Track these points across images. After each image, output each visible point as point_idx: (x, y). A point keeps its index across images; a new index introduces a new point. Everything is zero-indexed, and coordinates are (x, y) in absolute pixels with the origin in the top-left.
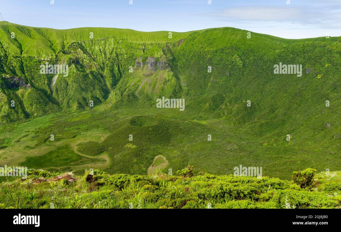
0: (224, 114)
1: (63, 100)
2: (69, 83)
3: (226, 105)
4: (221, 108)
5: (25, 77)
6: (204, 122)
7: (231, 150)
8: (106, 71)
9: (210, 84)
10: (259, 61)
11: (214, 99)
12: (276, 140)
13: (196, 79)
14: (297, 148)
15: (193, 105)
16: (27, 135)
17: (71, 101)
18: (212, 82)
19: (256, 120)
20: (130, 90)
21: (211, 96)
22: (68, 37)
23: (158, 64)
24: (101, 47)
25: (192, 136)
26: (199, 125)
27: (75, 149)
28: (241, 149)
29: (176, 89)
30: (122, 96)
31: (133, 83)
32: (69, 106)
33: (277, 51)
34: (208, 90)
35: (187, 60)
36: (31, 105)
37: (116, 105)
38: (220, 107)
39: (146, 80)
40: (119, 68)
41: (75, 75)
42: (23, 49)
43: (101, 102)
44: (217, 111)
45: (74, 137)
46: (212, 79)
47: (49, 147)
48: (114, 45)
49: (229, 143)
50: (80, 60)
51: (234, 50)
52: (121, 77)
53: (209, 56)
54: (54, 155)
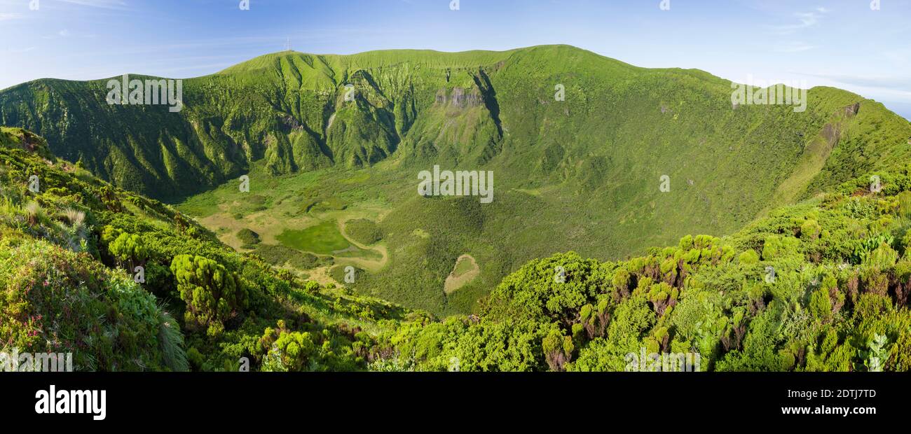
0: (564, 176)
1: (338, 149)
2: (347, 126)
3: (567, 162)
4: (560, 167)
5: (300, 116)
6: (535, 192)
7: (576, 239)
8: (395, 109)
9: (542, 129)
10: (608, 95)
11: (549, 153)
12: (636, 213)
13: (523, 121)
14: (662, 222)
15: (518, 163)
16: (290, 196)
17: (346, 152)
18: (546, 124)
19: (609, 183)
20: (426, 138)
21: (545, 147)
22: (353, 64)
23: (468, 98)
24: (391, 76)
25: (518, 217)
26: (529, 196)
27: (343, 227)
28: (591, 234)
29: (494, 137)
30: (415, 147)
31: (432, 127)
32: (343, 160)
33: (628, 82)
34: (540, 138)
35: (509, 91)
36: (301, 154)
37: (406, 161)
38: (558, 165)
39: (450, 122)
40: (413, 104)
41: (355, 115)
42: (303, 81)
43: (385, 156)
44: (554, 172)
45: (344, 208)
46: (545, 120)
47: (311, 219)
48: (409, 72)
49: (574, 225)
50: (364, 95)
51: (574, 77)
52: (415, 118)
53: (540, 85)
54: (316, 233)
